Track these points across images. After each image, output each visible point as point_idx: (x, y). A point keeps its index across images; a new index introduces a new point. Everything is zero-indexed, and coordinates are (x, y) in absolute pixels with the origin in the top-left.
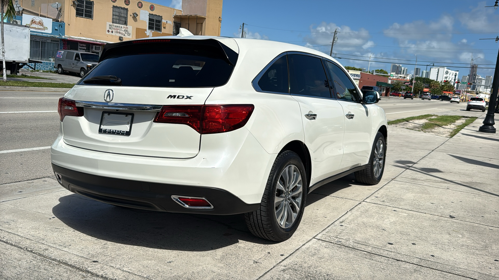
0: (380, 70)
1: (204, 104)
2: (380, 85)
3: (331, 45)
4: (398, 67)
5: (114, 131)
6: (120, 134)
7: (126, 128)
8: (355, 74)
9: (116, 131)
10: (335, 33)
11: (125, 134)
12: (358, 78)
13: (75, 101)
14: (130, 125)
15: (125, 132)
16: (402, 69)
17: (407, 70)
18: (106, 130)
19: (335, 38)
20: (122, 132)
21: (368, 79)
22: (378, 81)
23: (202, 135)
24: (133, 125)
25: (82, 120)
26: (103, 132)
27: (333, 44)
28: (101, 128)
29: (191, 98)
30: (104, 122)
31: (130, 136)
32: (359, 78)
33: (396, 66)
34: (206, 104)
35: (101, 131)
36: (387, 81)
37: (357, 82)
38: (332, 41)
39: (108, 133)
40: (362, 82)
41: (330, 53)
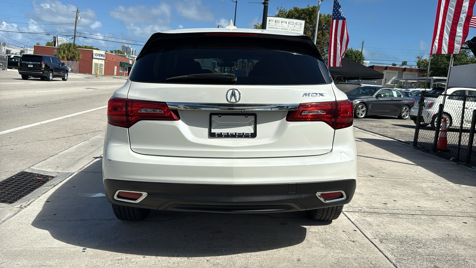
0: (117, 50)
1: (335, 100)
2: (123, 65)
3: (75, 23)
4: (127, 47)
5: (234, 134)
6: (244, 136)
7: (249, 130)
8: (100, 54)
9: (237, 134)
10: (77, 12)
11: (250, 136)
12: (103, 58)
13: (165, 103)
14: (253, 126)
15: (249, 134)
16: (131, 50)
17: (135, 51)
18: (221, 133)
19: (78, 17)
20: (245, 134)
21: (112, 59)
22: (122, 61)
23: (336, 130)
24: (258, 125)
25: (180, 124)
26: (216, 136)
27: (76, 23)
28: (212, 132)
29: (323, 95)
30: (213, 124)
31: (256, 138)
32: (105, 58)
33: (125, 46)
34: (337, 100)
35: (212, 135)
36: (129, 61)
37: (103, 61)
38: (75, 20)
39: (224, 137)
40: (107, 61)
41: (74, 31)
